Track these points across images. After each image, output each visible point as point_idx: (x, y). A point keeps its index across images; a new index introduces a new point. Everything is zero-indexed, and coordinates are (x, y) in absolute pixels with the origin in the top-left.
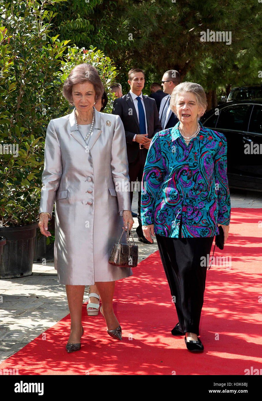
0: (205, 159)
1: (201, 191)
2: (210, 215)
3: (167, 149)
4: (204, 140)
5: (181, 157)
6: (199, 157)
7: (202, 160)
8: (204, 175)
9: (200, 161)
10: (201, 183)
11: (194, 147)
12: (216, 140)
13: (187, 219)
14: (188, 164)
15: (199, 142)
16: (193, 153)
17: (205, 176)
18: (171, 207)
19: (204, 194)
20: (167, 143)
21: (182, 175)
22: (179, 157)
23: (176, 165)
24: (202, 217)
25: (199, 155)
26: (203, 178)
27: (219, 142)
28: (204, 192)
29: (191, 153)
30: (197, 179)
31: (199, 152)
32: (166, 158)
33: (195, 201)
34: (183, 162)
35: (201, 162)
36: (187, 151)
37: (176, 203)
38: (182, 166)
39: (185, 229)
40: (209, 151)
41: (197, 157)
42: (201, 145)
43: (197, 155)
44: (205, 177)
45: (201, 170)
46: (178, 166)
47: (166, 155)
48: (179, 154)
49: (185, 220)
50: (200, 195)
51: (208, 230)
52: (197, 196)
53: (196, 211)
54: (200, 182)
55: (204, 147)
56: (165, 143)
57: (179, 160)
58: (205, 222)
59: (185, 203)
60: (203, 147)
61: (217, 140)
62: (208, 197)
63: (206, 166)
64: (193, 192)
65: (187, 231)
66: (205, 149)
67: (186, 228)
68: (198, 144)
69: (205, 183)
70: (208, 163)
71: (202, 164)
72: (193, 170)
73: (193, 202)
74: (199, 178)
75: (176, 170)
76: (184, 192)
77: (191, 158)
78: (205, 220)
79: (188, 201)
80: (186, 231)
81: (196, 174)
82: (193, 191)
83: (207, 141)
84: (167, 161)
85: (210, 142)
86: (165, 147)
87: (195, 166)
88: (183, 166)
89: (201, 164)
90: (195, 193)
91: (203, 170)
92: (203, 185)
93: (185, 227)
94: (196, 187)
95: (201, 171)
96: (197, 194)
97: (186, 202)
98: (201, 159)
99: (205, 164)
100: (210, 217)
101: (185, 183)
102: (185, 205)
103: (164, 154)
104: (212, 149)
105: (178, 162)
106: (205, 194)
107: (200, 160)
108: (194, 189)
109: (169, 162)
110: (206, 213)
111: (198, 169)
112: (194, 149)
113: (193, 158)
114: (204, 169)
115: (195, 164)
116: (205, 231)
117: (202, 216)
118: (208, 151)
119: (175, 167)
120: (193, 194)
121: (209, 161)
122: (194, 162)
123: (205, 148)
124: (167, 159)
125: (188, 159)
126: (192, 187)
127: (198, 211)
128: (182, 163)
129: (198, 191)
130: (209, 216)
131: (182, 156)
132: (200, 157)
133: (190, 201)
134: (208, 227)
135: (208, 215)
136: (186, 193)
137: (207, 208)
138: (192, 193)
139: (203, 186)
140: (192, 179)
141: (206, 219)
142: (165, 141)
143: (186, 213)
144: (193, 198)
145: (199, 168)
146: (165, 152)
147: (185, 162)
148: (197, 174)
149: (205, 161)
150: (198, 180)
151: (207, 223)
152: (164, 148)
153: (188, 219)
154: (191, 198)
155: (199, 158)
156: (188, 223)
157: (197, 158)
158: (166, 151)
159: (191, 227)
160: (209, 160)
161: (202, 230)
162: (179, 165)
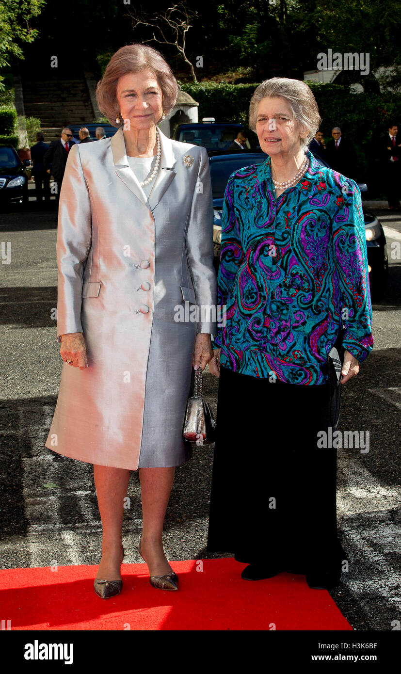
0: (304, 225)
1: (298, 289)
2: (309, 343)
3: (243, 202)
4: (310, 191)
5: (263, 219)
6: (294, 221)
7: (298, 227)
8: (301, 258)
9: (294, 230)
10: (297, 273)
11: (289, 201)
12: (330, 193)
13: (268, 342)
14: (273, 234)
15: (300, 192)
16: (284, 212)
17: (303, 259)
18: (245, 317)
19: (304, 296)
20: (244, 191)
21: (262, 256)
22: (259, 218)
23: (254, 234)
24: (294, 345)
25: (294, 217)
26: (300, 264)
27: (337, 196)
28: (304, 293)
29: (281, 213)
30: (288, 265)
31: (295, 211)
32: (240, 220)
33: (287, 309)
34: (265, 228)
35: (296, 230)
36: (274, 208)
37: (253, 309)
38: (262, 237)
39: (263, 362)
40: (314, 211)
41: (290, 221)
42: (303, 198)
43: (290, 217)
44: (305, 263)
45: (295, 247)
46: (256, 237)
47: (240, 215)
48: (262, 213)
49: (265, 343)
50: (298, 297)
51: (303, 372)
52: (290, 299)
53: (284, 331)
54: (294, 272)
55: (307, 203)
56: (242, 192)
57: (261, 223)
58: (299, 356)
59: (268, 312)
60: (304, 202)
61: (333, 191)
62: (314, 303)
63: (303, 240)
64: (283, 291)
65: (267, 366)
66: (307, 207)
67: (264, 359)
68: (297, 196)
69: (306, 273)
70: (308, 235)
71: (298, 235)
72: (281, 246)
73: (284, 309)
74: (292, 264)
75: (252, 243)
76: (268, 289)
77: (279, 223)
78: (298, 351)
79: (274, 307)
80: (264, 366)
81: (287, 256)
82: (282, 289)
83: (316, 192)
84: (242, 226)
85: (320, 194)
86: (240, 199)
87: (284, 239)
88: (265, 237)
89: (295, 234)
90: (286, 292)
91: (298, 248)
92: (300, 276)
93: (262, 358)
94: (288, 282)
95: (294, 249)
96: (290, 294)
97: (271, 309)
98: (296, 226)
99: (303, 236)
100: (309, 346)
101: (269, 270)
102: (269, 315)
103: (238, 212)
104: (321, 208)
105: (258, 228)
106: (307, 297)
107: (294, 227)
108: (285, 285)
109: (245, 227)
110: (302, 339)
111: (289, 246)
112: (287, 205)
113: (283, 223)
114: (300, 246)
115: (286, 235)
116: (296, 372)
117: (293, 342)
118: (312, 210)
119: (252, 237)
120: (282, 294)
121: (312, 231)
122: (284, 231)
123: (308, 205)
124: (242, 221)
125: (275, 224)
126: (280, 280)
127: (288, 331)
128: (264, 231)
129: (291, 289)
130: (307, 345)
131: (265, 217)
132: (296, 222)
133: (278, 307)
134: (302, 366)
135: (305, 343)
136: (271, 291)
137: (308, 329)
138: (281, 292)
139: (302, 280)
140: (279, 264)
141: (302, 349)
142: (242, 187)
143: (269, 330)
144: (283, 302)
145: (290, 242)
146: (239, 208)
147: (269, 230)
148: (287, 254)
149: (303, 230)
150: (291, 268)
151: (303, 358)
152: (238, 201)
153: (271, 344)
154: (279, 301)
155: (293, 224)
156: (270, 350)
157: (290, 223)
158: (241, 206)
159: (274, 359)
160: (313, 229)
161: (291, 371)
162: (258, 234)
